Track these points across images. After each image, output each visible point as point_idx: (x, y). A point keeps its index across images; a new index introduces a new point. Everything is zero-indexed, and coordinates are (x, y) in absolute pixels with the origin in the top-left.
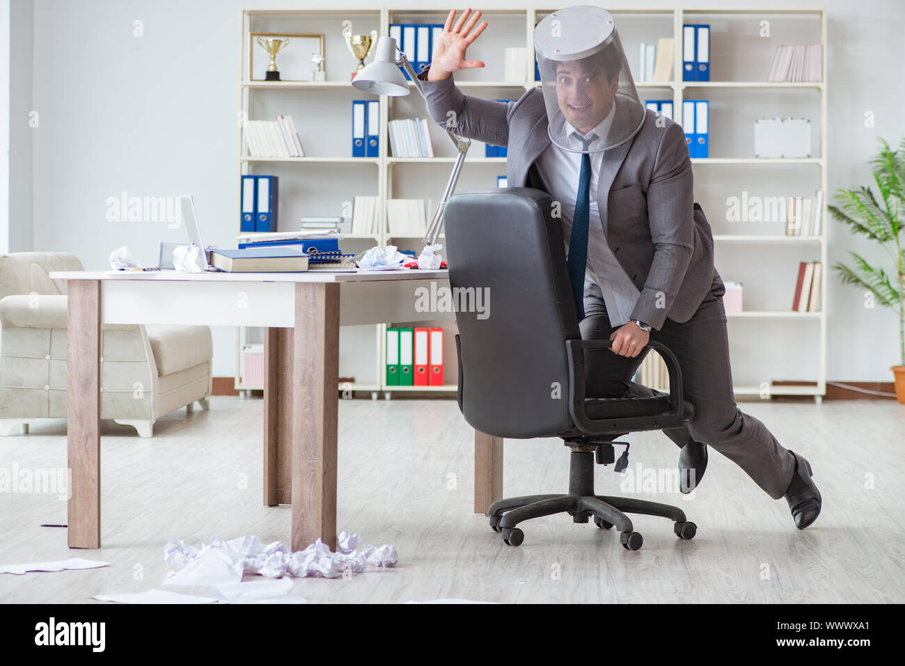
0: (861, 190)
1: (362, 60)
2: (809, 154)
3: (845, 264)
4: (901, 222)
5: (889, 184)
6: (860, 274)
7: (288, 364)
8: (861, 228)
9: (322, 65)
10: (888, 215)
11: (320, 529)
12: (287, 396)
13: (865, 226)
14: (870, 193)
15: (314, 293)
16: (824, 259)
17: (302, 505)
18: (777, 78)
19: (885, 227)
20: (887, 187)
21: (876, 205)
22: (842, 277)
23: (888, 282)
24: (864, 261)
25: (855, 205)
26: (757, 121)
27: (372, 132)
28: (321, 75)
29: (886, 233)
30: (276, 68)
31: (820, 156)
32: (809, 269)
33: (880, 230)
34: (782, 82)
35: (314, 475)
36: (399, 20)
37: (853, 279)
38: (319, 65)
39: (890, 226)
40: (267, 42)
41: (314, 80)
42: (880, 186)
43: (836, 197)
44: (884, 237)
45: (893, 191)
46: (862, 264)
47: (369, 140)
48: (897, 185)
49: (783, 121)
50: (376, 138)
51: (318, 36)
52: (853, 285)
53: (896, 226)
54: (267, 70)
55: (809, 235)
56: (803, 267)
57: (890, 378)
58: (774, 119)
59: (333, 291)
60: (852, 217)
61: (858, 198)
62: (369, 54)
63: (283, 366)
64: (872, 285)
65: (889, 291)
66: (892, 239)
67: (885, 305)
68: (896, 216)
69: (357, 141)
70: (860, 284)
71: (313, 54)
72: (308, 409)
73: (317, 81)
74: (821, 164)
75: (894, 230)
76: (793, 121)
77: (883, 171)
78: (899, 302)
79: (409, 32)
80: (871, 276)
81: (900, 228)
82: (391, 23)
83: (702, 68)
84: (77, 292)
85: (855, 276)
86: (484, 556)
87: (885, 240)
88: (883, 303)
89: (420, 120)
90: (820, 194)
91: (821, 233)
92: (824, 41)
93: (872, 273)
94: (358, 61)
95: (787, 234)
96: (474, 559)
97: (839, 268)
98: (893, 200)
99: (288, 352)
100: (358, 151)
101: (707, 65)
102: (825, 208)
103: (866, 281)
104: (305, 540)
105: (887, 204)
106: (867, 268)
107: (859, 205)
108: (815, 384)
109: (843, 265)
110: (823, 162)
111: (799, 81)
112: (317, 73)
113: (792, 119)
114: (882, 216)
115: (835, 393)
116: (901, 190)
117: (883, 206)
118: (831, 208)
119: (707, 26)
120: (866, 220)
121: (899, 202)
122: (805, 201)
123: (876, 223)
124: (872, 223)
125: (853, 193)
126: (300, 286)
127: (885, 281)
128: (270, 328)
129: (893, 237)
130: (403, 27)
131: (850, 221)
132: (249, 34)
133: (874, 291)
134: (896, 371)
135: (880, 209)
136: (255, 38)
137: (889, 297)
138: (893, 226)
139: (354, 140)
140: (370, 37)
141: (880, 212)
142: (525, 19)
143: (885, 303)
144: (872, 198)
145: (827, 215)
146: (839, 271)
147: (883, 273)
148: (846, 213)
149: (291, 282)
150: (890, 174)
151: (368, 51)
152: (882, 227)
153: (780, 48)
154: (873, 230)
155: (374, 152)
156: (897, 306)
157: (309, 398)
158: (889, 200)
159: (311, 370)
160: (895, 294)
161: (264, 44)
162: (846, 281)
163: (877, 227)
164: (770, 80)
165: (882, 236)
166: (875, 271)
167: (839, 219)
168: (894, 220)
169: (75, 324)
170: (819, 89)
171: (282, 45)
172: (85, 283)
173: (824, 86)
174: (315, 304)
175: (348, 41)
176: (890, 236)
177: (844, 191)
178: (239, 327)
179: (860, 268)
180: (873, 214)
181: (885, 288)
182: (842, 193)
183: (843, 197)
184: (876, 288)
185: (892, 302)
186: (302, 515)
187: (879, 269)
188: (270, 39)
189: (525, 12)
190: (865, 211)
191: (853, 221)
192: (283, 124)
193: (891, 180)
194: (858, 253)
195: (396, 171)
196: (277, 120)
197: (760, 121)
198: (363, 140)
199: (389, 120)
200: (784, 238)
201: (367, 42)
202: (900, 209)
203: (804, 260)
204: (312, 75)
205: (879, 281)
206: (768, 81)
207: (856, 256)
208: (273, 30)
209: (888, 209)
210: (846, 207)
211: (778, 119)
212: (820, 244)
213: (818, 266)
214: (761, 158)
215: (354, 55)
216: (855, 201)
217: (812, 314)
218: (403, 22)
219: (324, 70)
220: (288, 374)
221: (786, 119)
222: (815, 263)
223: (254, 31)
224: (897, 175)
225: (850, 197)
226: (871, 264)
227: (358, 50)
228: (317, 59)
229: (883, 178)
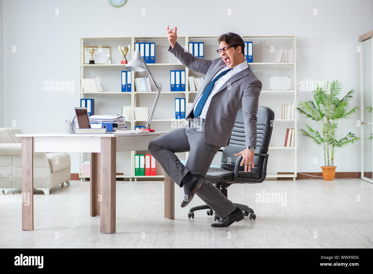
0: (309, 102)
1: (125, 56)
2: (290, 89)
3: (304, 129)
4: (324, 113)
5: (319, 99)
6: (309, 133)
7: (99, 166)
8: (309, 116)
9: (110, 58)
10: (319, 111)
11: (110, 222)
12: (98, 178)
13: (311, 115)
14: (312, 103)
15: (107, 141)
16: (296, 128)
17: (104, 214)
18: (277, 61)
19: (318, 115)
20: (318, 101)
21: (315, 107)
22: (303, 134)
23: (319, 136)
24: (311, 128)
25: (307, 107)
26: (270, 77)
27: (129, 82)
28: (110, 62)
29: (318, 118)
30: (93, 59)
31: (294, 90)
32: (290, 131)
33: (316, 117)
34: (279, 62)
35: (108, 203)
36: (139, 41)
37: (307, 135)
38: (109, 58)
39: (320, 115)
40: (90, 50)
41: (107, 63)
42: (316, 100)
43: (300, 104)
44: (318, 119)
45: (321, 102)
46: (310, 129)
47: (128, 85)
48: (322, 100)
49: (280, 77)
50: (130, 85)
51: (109, 47)
52: (307, 136)
53: (322, 115)
54: (89, 60)
55: (290, 119)
56: (288, 130)
57: (321, 171)
58: (277, 76)
59: (114, 140)
60: (306, 112)
61: (308, 105)
62: (127, 54)
63: (97, 167)
64: (314, 136)
65: (320, 139)
66: (320, 120)
67: (319, 144)
68: (322, 111)
69: (123, 86)
70: (309, 136)
71: (107, 54)
72: (106, 181)
73: (108, 64)
74: (294, 93)
75: (321, 116)
76: (284, 77)
77: (317, 95)
78: (323, 143)
79: (142, 46)
80: (314, 133)
81: (323, 116)
82: (135, 42)
83: (250, 58)
84: (25, 141)
85: (307, 133)
86: (167, 231)
87: (318, 120)
88: (318, 143)
89: (146, 78)
90: (294, 103)
91: (294, 118)
92: (295, 47)
93: (314, 132)
94: (124, 56)
95: (282, 118)
96: (164, 232)
97: (302, 131)
98: (321, 105)
99: (98, 162)
100: (123, 90)
101: (252, 56)
102: (296, 109)
103: (312, 135)
104: (105, 226)
105: (319, 107)
106: (312, 130)
107: (308, 107)
108: (293, 173)
109: (303, 130)
110: (295, 92)
111: (286, 62)
112: (108, 61)
113: (283, 76)
114: (317, 111)
115: (301, 177)
116: (324, 101)
117: (317, 108)
118: (298, 109)
119: (252, 42)
120: (311, 113)
121: (323, 106)
122: (288, 106)
123: (314, 114)
124: (313, 114)
125: (306, 103)
126: (102, 138)
127: (318, 135)
128: (92, 153)
129: (321, 119)
130: (140, 44)
131: (305, 113)
132: (83, 47)
133: (314, 139)
134: (323, 168)
135: (316, 109)
136: (85, 48)
137: (320, 141)
138: (321, 115)
139: (122, 85)
140: (128, 47)
141: (316, 110)
142: (185, 40)
143: (319, 143)
144: (313, 105)
145: (297, 111)
146: (302, 132)
147: (317, 132)
148: (304, 110)
149: (99, 137)
150: (319, 96)
151: (127, 52)
152: (317, 115)
153: (278, 50)
154: (314, 116)
155: (130, 90)
156: (323, 144)
157: (106, 177)
158: (319, 105)
159: (106, 167)
160: (322, 140)
161: (89, 50)
162: (304, 135)
163: (315, 115)
164: (275, 62)
165: (317, 118)
166: (315, 131)
167: (301, 113)
168: (321, 113)
169: (24, 152)
170: (293, 65)
171: (95, 51)
172: (28, 138)
173: (295, 64)
174: (107, 145)
175: (119, 49)
176: (320, 119)
177: (303, 102)
178: (80, 153)
179: (309, 131)
180: (313, 110)
181: (319, 138)
182: (302, 103)
183: (303, 104)
184: (315, 138)
185: (321, 143)
186: (104, 218)
187: (316, 131)
188: (91, 49)
189: (185, 38)
190: (311, 110)
191: (306, 113)
192: (96, 79)
193: (320, 98)
194: (308, 125)
195: (138, 96)
196: (94, 78)
197: (272, 77)
198: (125, 85)
199: (135, 78)
200: (281, 120)
201: (127, 49)
202: (323, 109)
203: (288, 128)
204: (106, 62)
205: (317, 135)
206: (274, 62)
207: (308, 126)
208: (91, 45)
209: (319, 108)
210: (303, 108)
211: (278, 76)
212: (294, 122)
213: (293, 130)
214: (272, 91)
215: (122, 54)
216: (307, 106)
217: (291, 148)
218: (140, 42)
219: (111, 60)
220: (98, 170)
221: (281, 76)
222: (292, 129)
223: (85, 45)
224: (322, 96)
225: (305, 104)
226: (313, 129)
227: (123, 53)
228: (109, 56)
229: (317, 97)
